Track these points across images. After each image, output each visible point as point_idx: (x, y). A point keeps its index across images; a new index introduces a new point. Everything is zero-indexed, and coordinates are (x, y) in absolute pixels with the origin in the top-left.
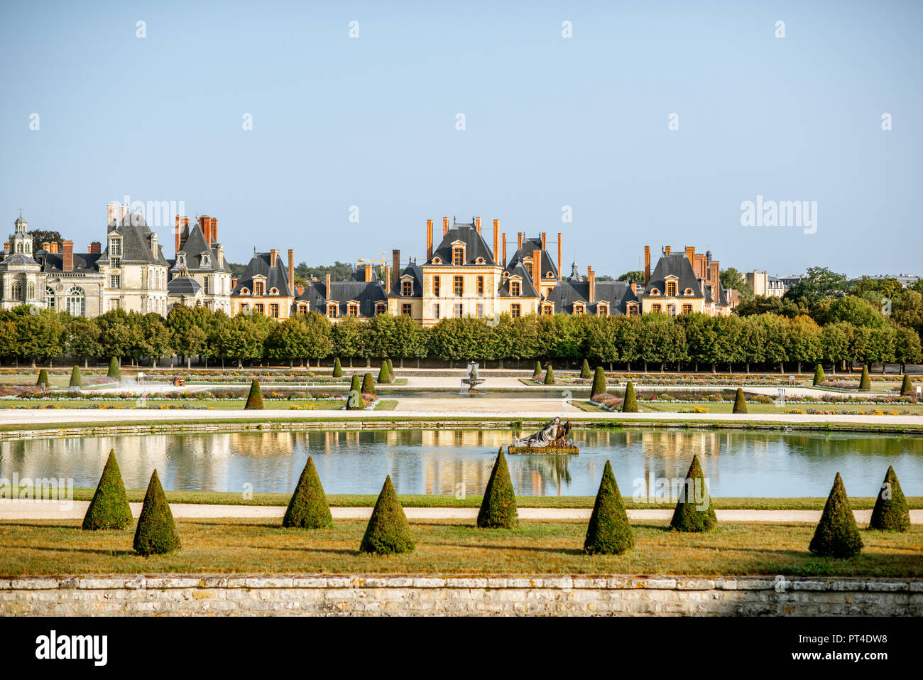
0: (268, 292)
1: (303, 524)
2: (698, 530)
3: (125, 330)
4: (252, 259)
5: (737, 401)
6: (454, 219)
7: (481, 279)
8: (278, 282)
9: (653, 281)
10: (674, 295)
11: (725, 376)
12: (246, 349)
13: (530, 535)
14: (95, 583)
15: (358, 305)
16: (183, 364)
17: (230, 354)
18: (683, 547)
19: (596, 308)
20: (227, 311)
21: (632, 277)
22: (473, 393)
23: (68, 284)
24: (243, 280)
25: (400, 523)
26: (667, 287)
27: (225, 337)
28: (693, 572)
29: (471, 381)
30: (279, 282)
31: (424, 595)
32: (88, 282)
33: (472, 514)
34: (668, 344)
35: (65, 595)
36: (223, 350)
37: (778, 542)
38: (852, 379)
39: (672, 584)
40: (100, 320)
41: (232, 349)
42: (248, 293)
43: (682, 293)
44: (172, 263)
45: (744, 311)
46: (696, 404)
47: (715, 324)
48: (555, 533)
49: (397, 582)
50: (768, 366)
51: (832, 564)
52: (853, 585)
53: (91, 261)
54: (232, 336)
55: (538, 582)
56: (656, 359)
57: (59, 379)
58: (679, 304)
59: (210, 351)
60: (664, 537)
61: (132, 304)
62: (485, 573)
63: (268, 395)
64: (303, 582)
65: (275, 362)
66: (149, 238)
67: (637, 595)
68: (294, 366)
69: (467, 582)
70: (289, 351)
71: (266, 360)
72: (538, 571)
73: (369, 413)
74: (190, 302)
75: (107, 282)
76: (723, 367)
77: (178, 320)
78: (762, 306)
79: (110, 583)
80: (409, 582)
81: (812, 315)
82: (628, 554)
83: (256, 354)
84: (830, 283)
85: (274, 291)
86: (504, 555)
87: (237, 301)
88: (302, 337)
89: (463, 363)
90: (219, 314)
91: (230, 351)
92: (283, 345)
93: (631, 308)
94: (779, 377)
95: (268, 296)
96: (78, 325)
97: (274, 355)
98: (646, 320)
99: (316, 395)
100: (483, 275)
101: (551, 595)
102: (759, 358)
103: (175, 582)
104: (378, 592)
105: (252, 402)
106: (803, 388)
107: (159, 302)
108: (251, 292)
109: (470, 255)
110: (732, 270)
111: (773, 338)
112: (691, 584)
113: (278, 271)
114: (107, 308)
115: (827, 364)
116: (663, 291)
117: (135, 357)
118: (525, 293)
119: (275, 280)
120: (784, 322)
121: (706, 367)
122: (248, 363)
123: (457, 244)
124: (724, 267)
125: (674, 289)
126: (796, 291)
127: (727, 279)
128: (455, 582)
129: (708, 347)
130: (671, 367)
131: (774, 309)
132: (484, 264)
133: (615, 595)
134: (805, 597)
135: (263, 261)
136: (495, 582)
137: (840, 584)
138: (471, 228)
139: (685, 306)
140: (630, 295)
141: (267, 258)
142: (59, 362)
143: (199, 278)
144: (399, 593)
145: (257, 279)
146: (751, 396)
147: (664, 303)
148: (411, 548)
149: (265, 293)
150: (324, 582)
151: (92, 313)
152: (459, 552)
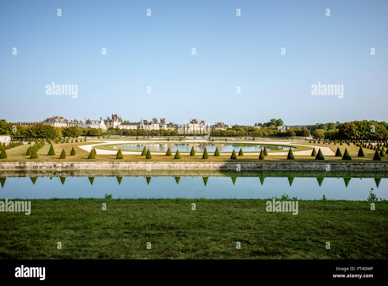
1: (168, 155)
2: (217, 156)
3: (154, 132)
4: (169, 123)
5: (226, 140)
6: (193, 119)
9: (216, 126)
11: (225, 137)
13: (196, 157)
14: (140, 163)
16: (161, 136)
18: (215, 158)
20: (166, 130)
21: (214, 126)
22: (195, 139)
23: (148, 126)
24: (168, 126)
25: (179, 155)
28: (216, 161)
29: (195, 138)
30: (172, 126)
31: (182, 164)
32: (150, 126)
33: (190, 154)
34: (218, 133)
35: (137, 164)
36: (166, 134)
37: (227, 157)
38: (240, 138)
39: (213, 163)
40: (151, 131)
44: (160, 124)
45: (227, 129)
46: (221, 141)
47: (224, 131)
48: (199, 156)
49: (178, 163)
50: (230, 136)
51: (233, 160)
52: (235, 163)
53: (150, 124)
54: (167, 132)
55: (196, 163)
56: (217, 135)
57: (146, 137)
58: (220, 129)
59: (164, 134)
60: (213, 157)
61: (155, 129)
62: (189, 162)
63: (170, 139)
64: (166, 163)
65: (172, 136)
66: (157, 121)
67: (208, 164)
68: (174, 136)
69: (187, 163)
71: (171, 135)
72: (196, 161)
73: (182, 142)
74: (162, 128)
75: (152, 126)
76: (225, 136)
77: (160, 130)
78: (229, 129)
79: (142, 163)
80: (180, 163)
81: (235, 130)
82: (208, 159)
83: (169, 134)
84: (237, 126)
86: (192, 159)
87: (167, 128)
88: (175, 133)
89: (194, 136)
90: (165, 130)
92: (173, 133)
94: (231, 137)
95: (171, 128)
96: (149, 131)
98: (216, 130)
99: (176, 139)
101: (198, 164)
102: (229, 135)
103: (150, 163)
104: (176, 164)
105: (168, 140)
106: (234, 139)
107: (158, 128)
109: (195, 123)
110: (226, 125)
111: (231, 133)
112: (215, 163)
114: (152, 129)
115: (237, 136)
117: (155, 135)
118: (201, 127)
120: (232, 131)
121: (223, 136)
122: (168, 136)
123: (193, 122)
124: (225, 124)
125: (219, 127)
126: (234, 127)
127: (225, 126)
128: (186, 163)
129: (223, 134)
130: (219, 136)
131: (231, 129)
132: (197, 124)
133: (206, 164)
134: (229, 164)
136: (190, 163)
137: (234, 163)
138: (195, 120)
140: (214, 128)
141: (171, 123)
142: (146, 135)
143: (163, 126)
144: (178, 164)
145: (170, 126)
146: (228, 140)
147: (218, 129)
148: (180, 158)
150: (169, 163)
151: (150, 130)
152: (187, 159)
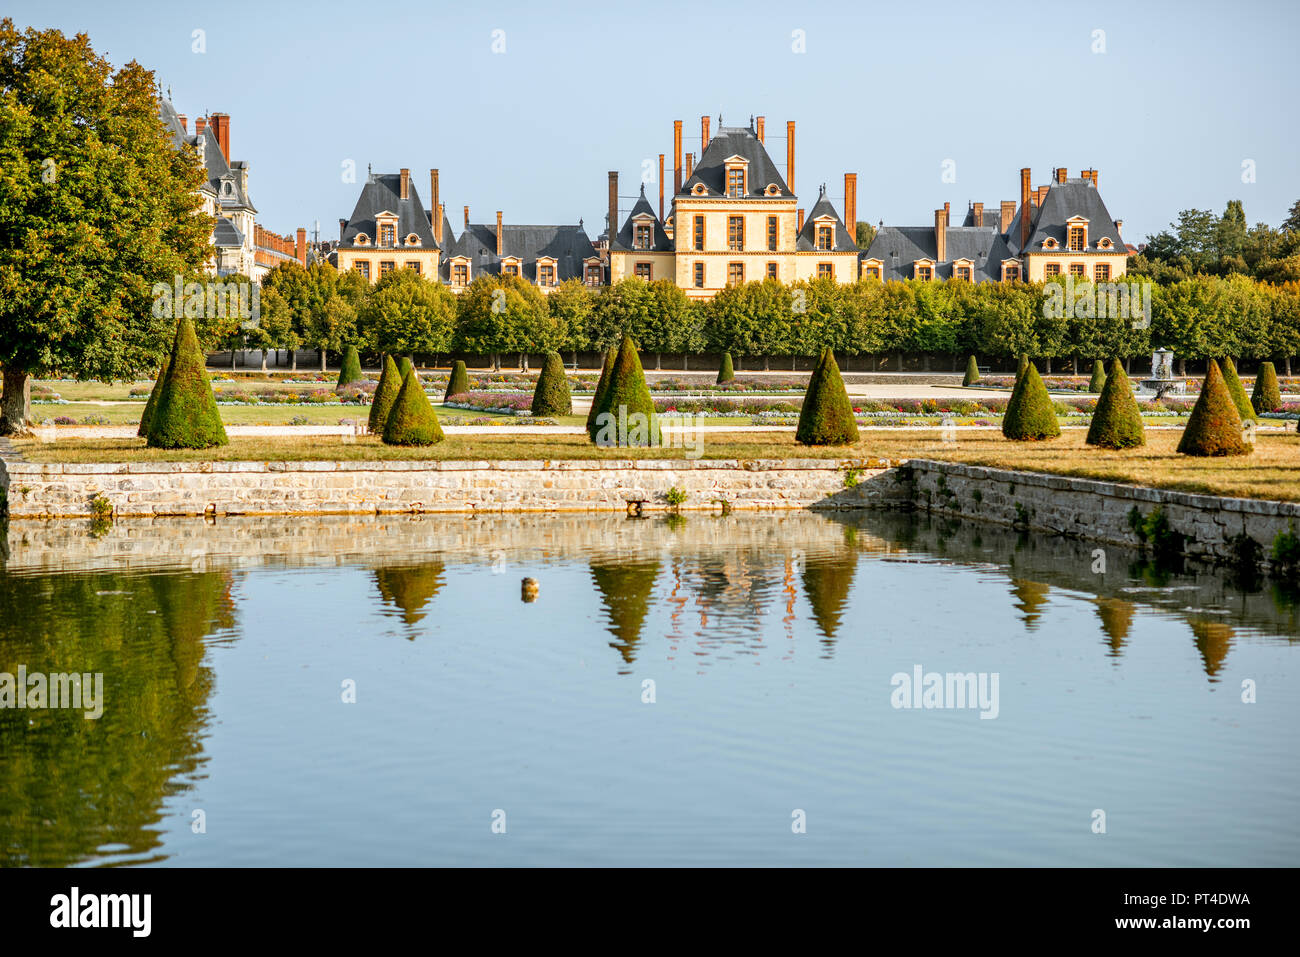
0: (402, 241)
4: (367, 185)
6: (720, 120)
7: (773, 221)
8: (417, 224)
10: (1081, 248)
12: (429, 337)
15: (555, 265)
17: (401, 345)
19: (951, 269)
26: (1070, 235)
27: (391, 315)
30: (420, 226)
34: (1119, 329)
41: (404, 337)
42: (368, 244)
43: (1094, 245)
54: (403, 314)
58: (1089, 264)
59: (362, 339)
68: (502, 366)
70: (502, 340)
85: (413, 240)
87: (349, 257)
88: (524, 317)
91: (402, 341)
92: (491, 330)
93: (1008, 270)
95: (402, 249)
97: (472, 348)
100: (778, 214)
108: (373, 242)
109: (753, 179)
113: (415, 205)
116: (1063, 240)
118: (840, 245)
119: (412, 221)
123: (732, 162)
125: (1081, 239)
129: (1185, 332)
132: (780, 195)
135: (386, 190)
138: (749, 136)
139: (1098, 266)
140: (1002, 250)
141: (393, 183)
145: (382, 218)
147: (1065, 262)
149: (397, 244)
